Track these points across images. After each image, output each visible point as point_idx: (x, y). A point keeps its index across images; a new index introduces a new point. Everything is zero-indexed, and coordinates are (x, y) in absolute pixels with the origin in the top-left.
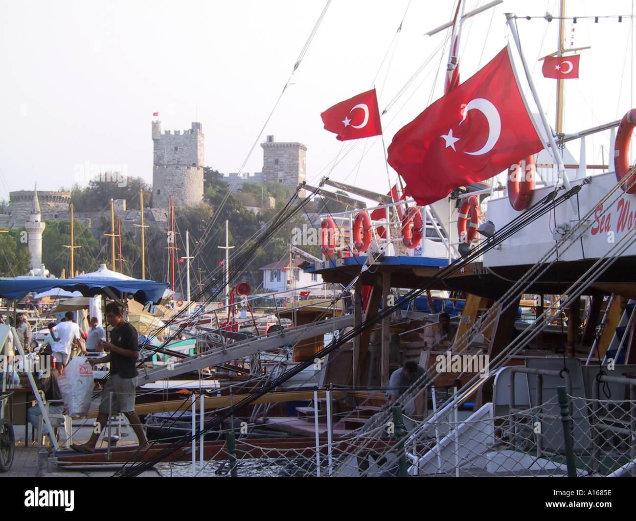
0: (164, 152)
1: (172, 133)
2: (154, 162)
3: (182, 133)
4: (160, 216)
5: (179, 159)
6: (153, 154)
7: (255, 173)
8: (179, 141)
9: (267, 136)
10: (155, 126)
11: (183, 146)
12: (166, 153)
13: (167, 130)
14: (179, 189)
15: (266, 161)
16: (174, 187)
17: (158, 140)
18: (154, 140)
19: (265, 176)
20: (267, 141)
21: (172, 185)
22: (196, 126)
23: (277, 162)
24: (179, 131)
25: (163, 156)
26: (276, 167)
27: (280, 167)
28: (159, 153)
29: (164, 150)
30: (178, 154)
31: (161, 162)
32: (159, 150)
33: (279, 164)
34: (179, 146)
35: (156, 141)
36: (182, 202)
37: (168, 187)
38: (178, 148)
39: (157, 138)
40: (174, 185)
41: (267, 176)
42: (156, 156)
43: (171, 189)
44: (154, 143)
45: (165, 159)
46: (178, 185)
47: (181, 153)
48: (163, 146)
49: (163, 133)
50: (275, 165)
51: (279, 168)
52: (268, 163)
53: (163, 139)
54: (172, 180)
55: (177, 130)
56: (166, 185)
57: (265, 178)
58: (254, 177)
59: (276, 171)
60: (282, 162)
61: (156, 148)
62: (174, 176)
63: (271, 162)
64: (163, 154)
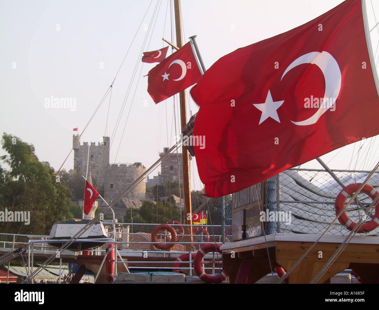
0: (83, 159)
1: (89, 144)
2: (74, 166)
3: (97, 144)
4: (130, 204)
5: (94, 164)
6: (73, 161)
7: (154, 177)
8: (94, 151)
9: (164, 148)
10: (76, 139)
11: (98, 154)
12: (84, 159)
13: (85, 142)
14: (129, 183)
15: (163, 167)
16: (125, 182)
17: (78, 149)
18: (74, 149)
19: (162, 178)
20: (164, 152)
21: (123, 180)
22: (107, 140)
23: (172, 168)
24: (95, 143)
25: (82, 162)
26: (171, 172)
27: (175, 172)
28: (78, 159)
29: (83, 157)
30: (94, 160)
31: (80, 166)
32: (78, 157)
33: (173, 170)
34: (95, 154)
35: (76, 150)
36: (132, 194)
37: (121, 182)
38: (94, 155)
39: (77, 148)
40: (125, 180)
41: (164, 179)
42: (76, 162)
43: (123, 183)
44: (75, 152)
45: (83, 164)
46: (128, 180)
47: (96, 160)
48: (82, 154)
49: (82, 144)
50: (170, 170)
51: (173, 173)
52: (165, 168)
53: (82, 149)
54: (124, 176)
55: (93, 142)
56: (119, 180)
57: (163, 180)
58: (153, 179)
59: (171, 175)
60: (176, 168)
61: (76, 156)
62: (125, 173)
63: (167, 168)
64: (82, 160)
